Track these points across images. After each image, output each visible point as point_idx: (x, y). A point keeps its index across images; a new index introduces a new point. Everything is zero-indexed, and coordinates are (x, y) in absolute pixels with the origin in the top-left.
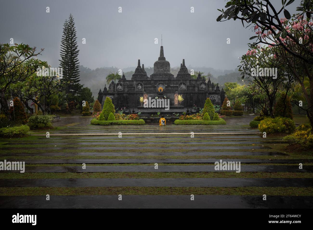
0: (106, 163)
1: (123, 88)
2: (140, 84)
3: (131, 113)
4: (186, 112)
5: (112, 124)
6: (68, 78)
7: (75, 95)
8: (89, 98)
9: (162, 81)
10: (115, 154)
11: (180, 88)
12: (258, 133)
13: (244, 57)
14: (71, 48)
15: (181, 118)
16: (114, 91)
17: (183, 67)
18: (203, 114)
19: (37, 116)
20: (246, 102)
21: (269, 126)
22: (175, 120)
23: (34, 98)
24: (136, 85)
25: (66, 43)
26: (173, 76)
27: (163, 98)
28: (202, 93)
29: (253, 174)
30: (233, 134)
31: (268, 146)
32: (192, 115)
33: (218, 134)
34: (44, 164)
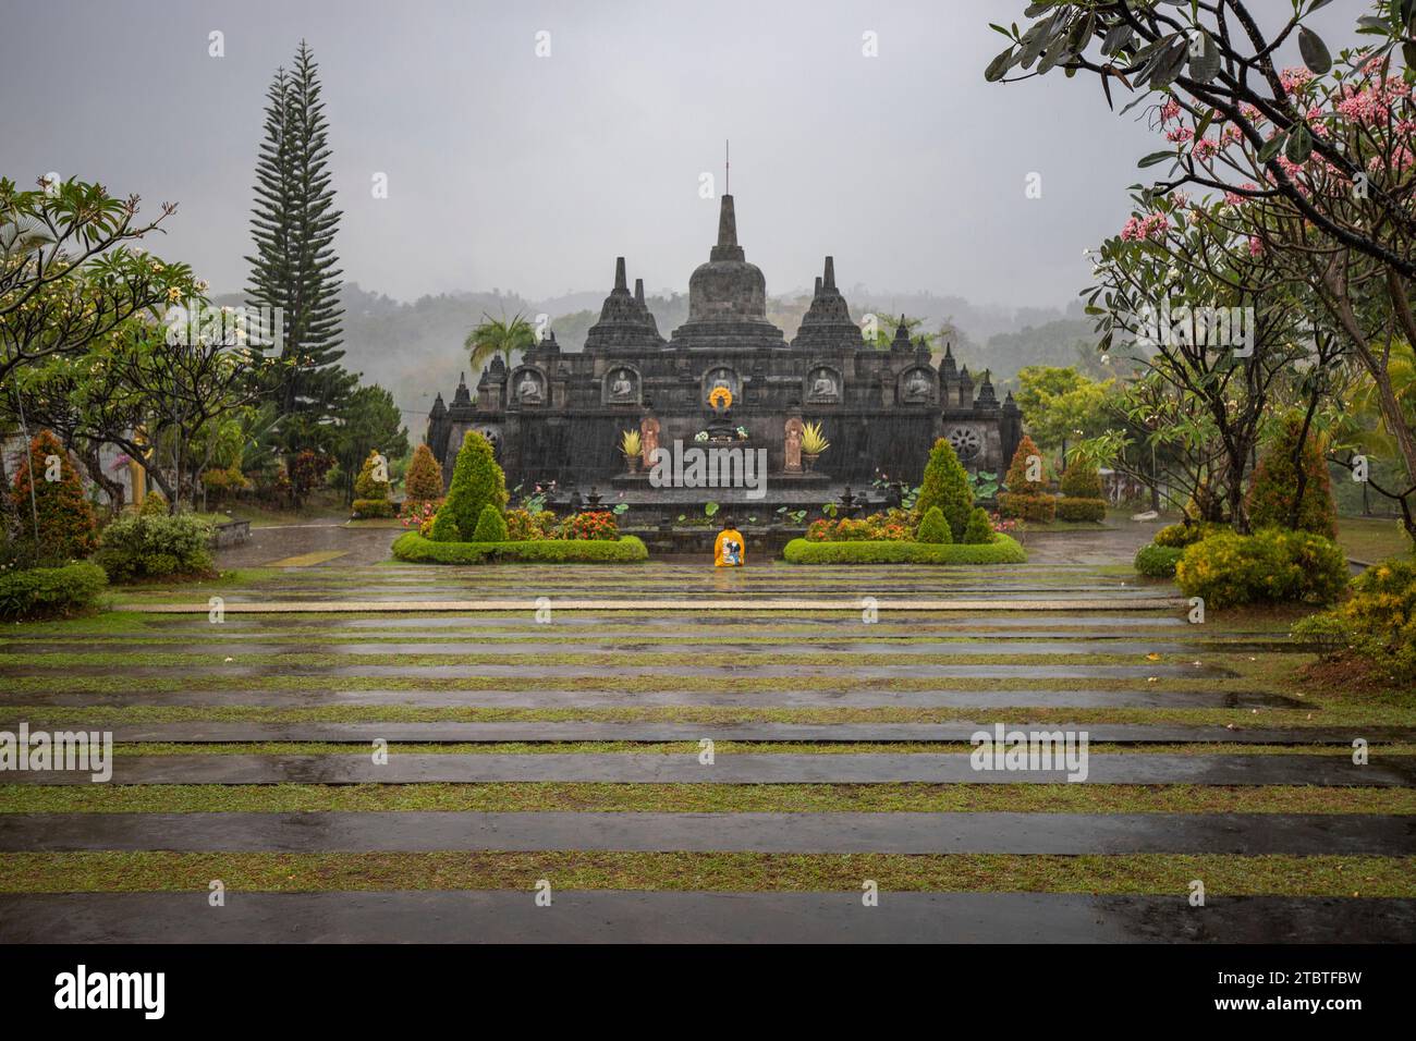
0: (462, 742)
1: (546, 392)
2: (626, 370)
3: (584, 507)
4: (838, 506)
5: (491, 558)
6: (287, 339)
7: (320, 423)
8: (387, 434)
9: (726, 356)
10: (507, 700)
11: (811, 393)
12: (1172, 601)
13: (1112, 249)
14: (305, 201)
15: (815, 531)
16: (503, 403)
17: (826, 291)
18: (917, 513)
19: (144, 518)
20: (1121, 458)
21: (1228, 570)
22: (786, 542)
23: (128, 435)
24: (605, 376)
25: (280, 176)
26: (781, 333)
27: (729, 438)
28: (912, 417)
29: (1151, 796)
30: (1059, 607)
31: (1222, 664)
32: (865, 519)
33: (987, 607)
34: (176, 743)
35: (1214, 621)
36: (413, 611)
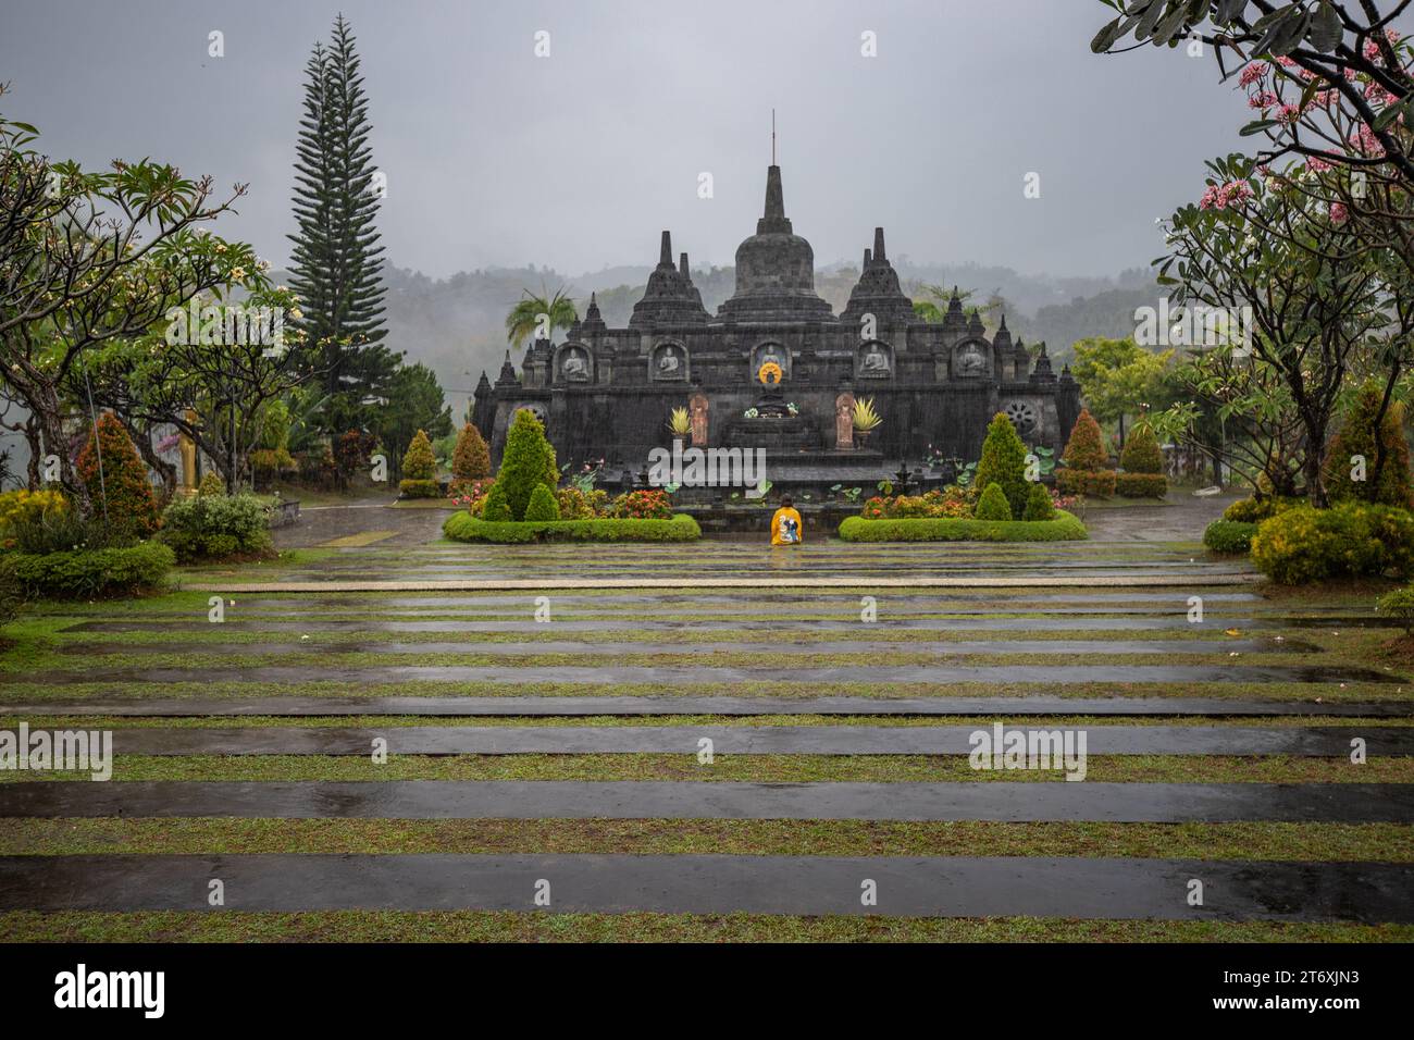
0: (553, 716)
1: (592, 369)
2: (673, 346)
3: (635, 486)
4: (893, 483)
5: (543, 537)
6: (328, 318)
7: (365, 402)
8: (431, 414)
9: (773, 331)
10: (587, 676)
11: (862, 368)
12: (1247, 577)
13: (1185, 217)
14: (346, 178)
15: (870, 508)
16: (549, 381)
17: (877, 266)
18: (974, 490)
19: (203, 498)
20: (1189, 430)
21: (1306, 544)
22: (841, 519)
23: (182, 415)
24: (651, 353)
25: (321, 153)
26: (829, 307)
27: (780, 415)
28: (964, 391)
29: (1246, 767)
30: (1129, 583)
31: (1303, 639)
32: (922, 495)
33: (1057, 584)
34: (273, 716)
35: (1291, 596)
36: (476, 589)
